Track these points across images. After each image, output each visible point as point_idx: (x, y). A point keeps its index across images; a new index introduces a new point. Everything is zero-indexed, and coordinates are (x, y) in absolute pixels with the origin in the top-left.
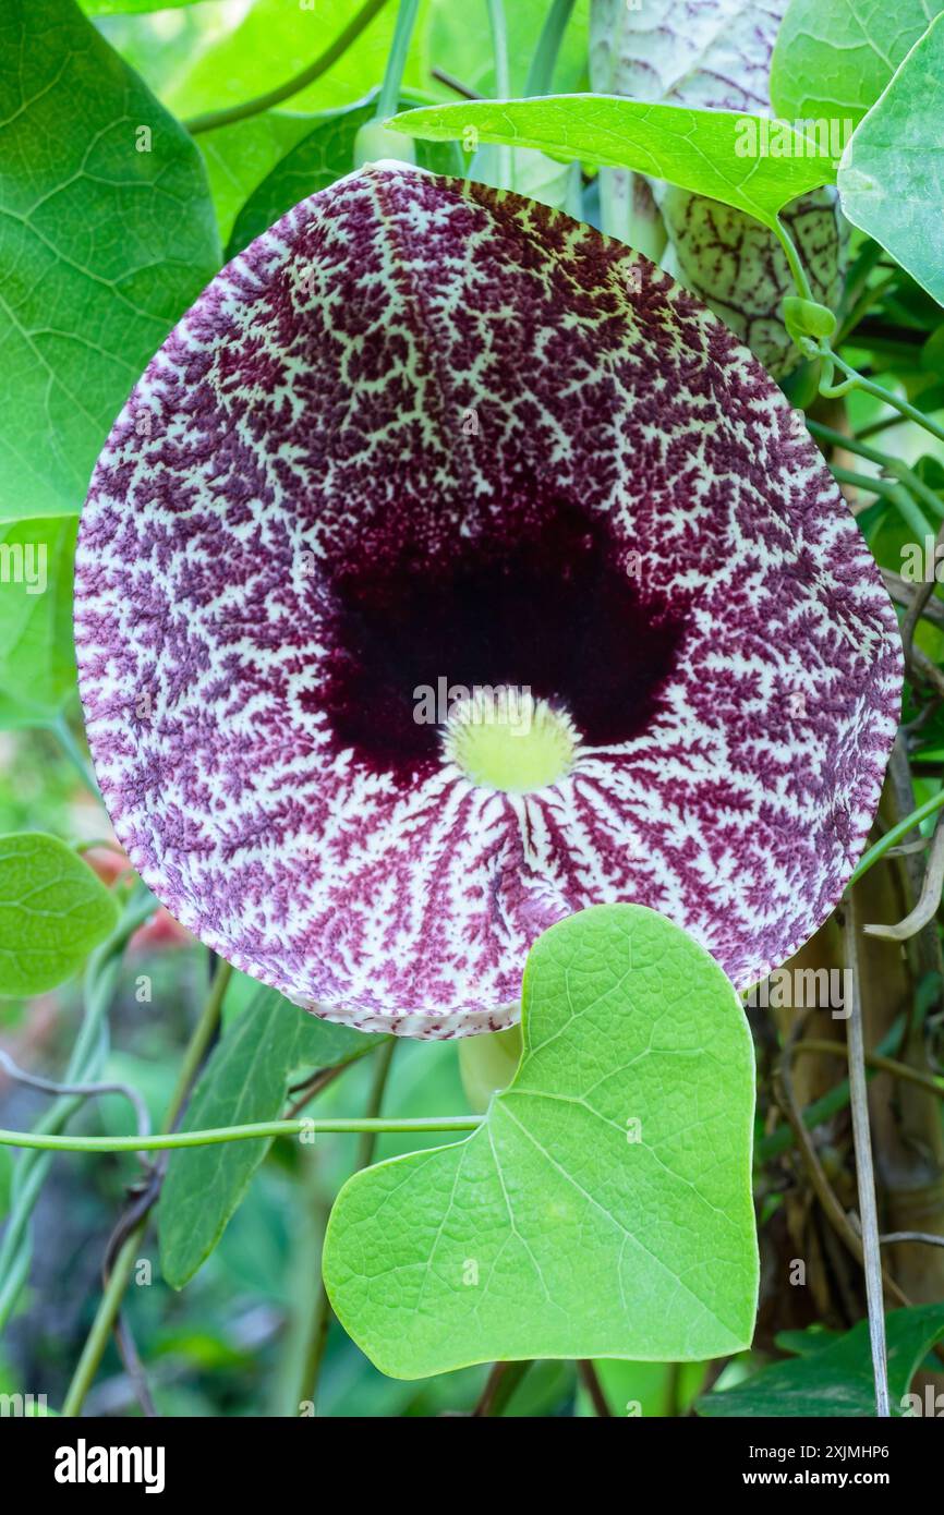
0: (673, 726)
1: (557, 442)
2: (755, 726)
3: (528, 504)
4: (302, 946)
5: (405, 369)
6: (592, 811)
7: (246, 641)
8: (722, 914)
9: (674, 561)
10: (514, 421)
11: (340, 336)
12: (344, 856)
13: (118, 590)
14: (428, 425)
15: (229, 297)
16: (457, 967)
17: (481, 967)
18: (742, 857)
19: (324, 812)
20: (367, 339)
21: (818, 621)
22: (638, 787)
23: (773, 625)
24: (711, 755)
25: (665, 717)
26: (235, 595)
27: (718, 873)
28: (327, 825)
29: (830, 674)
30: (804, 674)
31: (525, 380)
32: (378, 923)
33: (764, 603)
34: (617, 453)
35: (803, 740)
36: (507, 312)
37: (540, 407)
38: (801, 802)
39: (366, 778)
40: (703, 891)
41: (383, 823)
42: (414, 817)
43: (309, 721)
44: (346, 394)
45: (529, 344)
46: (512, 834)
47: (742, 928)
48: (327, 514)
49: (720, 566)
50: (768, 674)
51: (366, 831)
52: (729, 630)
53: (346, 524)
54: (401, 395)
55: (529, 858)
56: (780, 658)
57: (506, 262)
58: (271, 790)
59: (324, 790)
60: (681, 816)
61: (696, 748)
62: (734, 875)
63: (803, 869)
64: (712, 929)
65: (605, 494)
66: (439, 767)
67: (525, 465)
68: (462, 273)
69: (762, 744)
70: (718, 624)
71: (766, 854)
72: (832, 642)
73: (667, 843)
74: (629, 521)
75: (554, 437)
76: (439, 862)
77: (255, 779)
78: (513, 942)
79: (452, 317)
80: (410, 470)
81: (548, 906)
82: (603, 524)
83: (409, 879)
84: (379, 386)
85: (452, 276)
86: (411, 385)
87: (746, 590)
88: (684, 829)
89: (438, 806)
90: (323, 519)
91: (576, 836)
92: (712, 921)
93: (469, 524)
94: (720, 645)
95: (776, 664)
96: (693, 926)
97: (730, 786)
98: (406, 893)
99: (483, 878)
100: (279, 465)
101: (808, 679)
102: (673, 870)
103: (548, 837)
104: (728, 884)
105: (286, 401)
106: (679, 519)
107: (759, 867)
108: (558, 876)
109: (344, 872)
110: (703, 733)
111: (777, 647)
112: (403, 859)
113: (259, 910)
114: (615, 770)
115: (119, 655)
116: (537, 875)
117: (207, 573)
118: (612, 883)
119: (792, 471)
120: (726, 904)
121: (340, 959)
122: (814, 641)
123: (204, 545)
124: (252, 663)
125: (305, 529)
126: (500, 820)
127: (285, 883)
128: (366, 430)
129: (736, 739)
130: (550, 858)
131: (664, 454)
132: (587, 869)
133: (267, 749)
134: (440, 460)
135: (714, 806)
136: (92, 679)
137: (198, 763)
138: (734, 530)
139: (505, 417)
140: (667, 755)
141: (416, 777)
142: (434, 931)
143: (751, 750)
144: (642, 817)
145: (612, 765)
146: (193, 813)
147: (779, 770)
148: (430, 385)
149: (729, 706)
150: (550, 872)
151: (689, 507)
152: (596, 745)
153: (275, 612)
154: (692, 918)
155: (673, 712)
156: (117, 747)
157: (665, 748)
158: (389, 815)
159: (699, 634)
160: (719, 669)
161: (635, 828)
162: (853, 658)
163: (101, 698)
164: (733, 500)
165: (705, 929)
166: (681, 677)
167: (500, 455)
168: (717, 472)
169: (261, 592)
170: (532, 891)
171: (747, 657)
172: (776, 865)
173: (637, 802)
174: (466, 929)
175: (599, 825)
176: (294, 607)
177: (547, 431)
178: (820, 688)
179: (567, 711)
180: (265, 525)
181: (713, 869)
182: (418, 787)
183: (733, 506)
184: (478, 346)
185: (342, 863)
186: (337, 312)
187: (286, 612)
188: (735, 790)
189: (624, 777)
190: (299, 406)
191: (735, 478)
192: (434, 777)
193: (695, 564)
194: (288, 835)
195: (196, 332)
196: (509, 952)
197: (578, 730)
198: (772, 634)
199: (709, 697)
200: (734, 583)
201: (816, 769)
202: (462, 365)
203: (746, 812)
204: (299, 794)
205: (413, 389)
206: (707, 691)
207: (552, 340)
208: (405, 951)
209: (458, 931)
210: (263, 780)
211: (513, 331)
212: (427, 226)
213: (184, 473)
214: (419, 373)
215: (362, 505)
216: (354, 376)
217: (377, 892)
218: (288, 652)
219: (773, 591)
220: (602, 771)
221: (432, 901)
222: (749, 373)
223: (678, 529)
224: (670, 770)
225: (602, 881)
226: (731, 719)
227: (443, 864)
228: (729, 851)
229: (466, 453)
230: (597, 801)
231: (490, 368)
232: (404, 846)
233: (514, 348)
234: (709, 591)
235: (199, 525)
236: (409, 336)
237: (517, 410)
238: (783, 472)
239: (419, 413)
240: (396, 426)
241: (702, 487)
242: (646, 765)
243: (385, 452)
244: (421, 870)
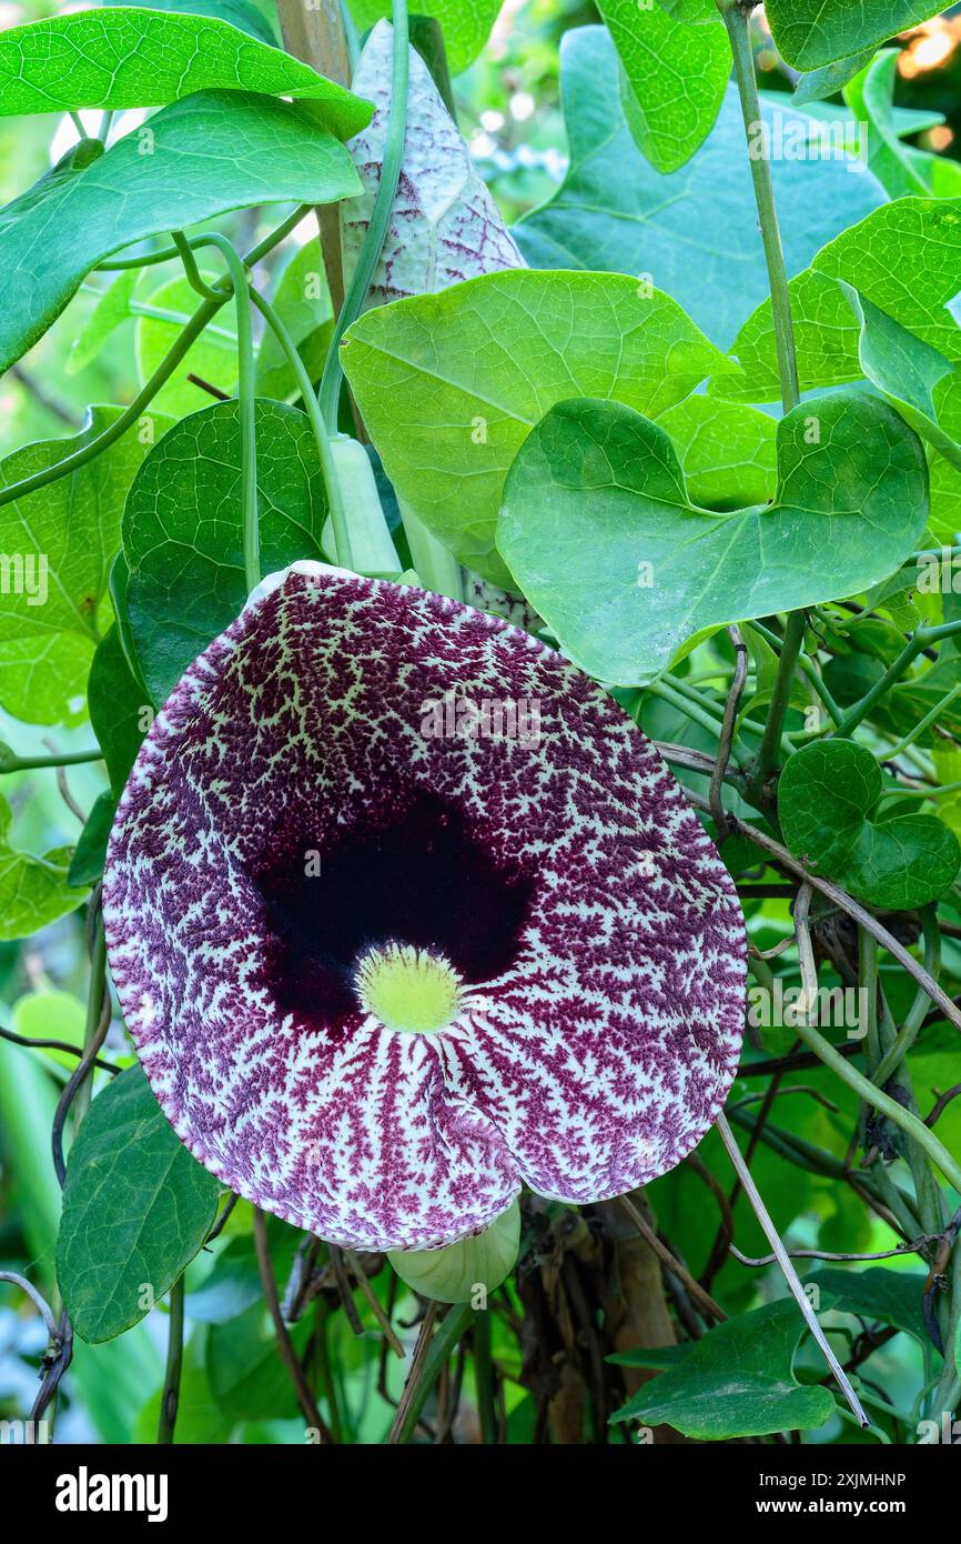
0: (532, 960)
1: (416, 747)
2: (600, 955)
3: (394, 795)
4: (296, 1183)
5: (292, 704)
6: (490, 1039)
7: (206, 944)
8: (596, 1104)
9: (523, 834)
10: (379, 732)
11: (249, 688)
12: (304, 1103)
13: (138, 935)
14: (309, 742)
15: (197, 689)
16: (418, 1182)
17: (437, 1180)
18: (601, 1056)
19: (283, 1070)
20: (265, 686)
21: (652, 879)
22: (514, 1012)
23: (611, 880)
24: (564, 979)
25: (526, 953)
26: (196, 910)
27: (584, 1070)
28: (286, 1080)
29: (663, 917)
30: (640, 916)
31: (390, 703)
32: (342, 1153)
33: (601, 863)
34: (467, 753)
35: (642, 965)
36: (376, 655)
37: (402, 722)
38: (645, 1012)
39: (308, 1037)
40: (577, 1087)
41: (328, 1070)
42: (351, 1062)
43: (256, 997)
44: (254, 731)
45: (394, 676)
46: (435, 1069)
47: (615, 1114)
48: (244, 826)
49: (560, 835)
50: (608, 917)
51: (315, 1080)
52: (574, 885)
53: (258, 832)
54: (290, 724)
55: (447, 1083)
56: (618, 904)
57: (381, 621)
58: (246, 1062)
59: (278, 1051)
60: (549, 1031)
61: (551, 974)
62: (598, 1073)
63: (659, 1065)
64: (591, 1117)
65: (457, 783)
66: (363, 1018)
67: (388, 765)
68: (342, 629)
69: (605, 969)
70: (562, 881)
71: (621, 1053)
72: (667, 895)
73: (544, 1053)
74: (481, 805)
75: (413, 743)
76: (384, 1098)
77: (235, 1056)
78: (452, 1153)
79: (329, 661)
80: (297, 779)
81: (475, 1123)
82: (457, 807)
83: (362, 1115)
84: (275, 720)
85: (333, 631)
86: (296, 713)
87: (585, 853)
88: (554, 1041)
89: (369, 1052)
90: (242, 831)
91: (481, 1061)
92: (589, 1110)
93: (344, 814)
94: (567, 896)
95: (615, 909)
96: (576, 1117)
97: (583, 1001)
98: (361, 1127)
99: (422, 1108)
100: (211, 798)
101: (644, 920)
102: (552, 1075)
103: (460, 1065)
104: (595, 1079)
105: (215, 745)
106: (524, 802)
107: (618, 1064)
108: (468, 1094)
109: (306, 1116)
110: (557, 962)
111: (616, 896)
112: (351, 1099)
113: (261, 1163)
114: (495, 1001)
115: (148, 989)
116: (454, 1095)
117: (175, 898)
118: (511, 1093)
119: (643, 775)
120: (598, 1095)
121: (322, 1189)
122: (650, 893)
123: (172, 877)
124: (211, 959)
125: (230, 843)
126: (426, 1059)
127: (269, 1136)
128: (268, 757)
129: (585, 966)
130: (462, 1081)
131: (510, 753)
132: (491, 1085)
133: (236, 1028)
134: (319, 767)
135: (572, 1019)
136: (134, 1013)
137: (199, 1055)
138: (571, 809)
139: (371, 731)
140: (530, 983)
141: (345, 1029)
142: (393, 1156)
143: (597, 973)
144: (523, 1037)
145: (492, 997)
146: (207, 1099)
147: (623, 987)
148: (310, 711)
149: (577, 942)
150: (463, 1092)
151: (533, 793)
152: (475, 983)
153: (223, 916)
154: (573, 1111)
155: (531, 950)
156: (164, 1064)
157: (527, 977)
158: (330, 1064)
159: (548, 888)
160: (567, 914)
161: (519, 1047)
162: (686, 907)
163: (144, 1026)
164: (571, 787)
165: (585, 1118)
166: (535, 922)
167: (368, 760)
168: (557, 768)
169: (212, 903)
170: (455, 1109)
171: (590, 905)
172: (632, 1061)
173: (517, 1025)
174: (419, 1152)
175: (497, 1050)
176: (236, 909)
177: (408, 739)
178: (656, 926)
179: (446, 956)
180: (208, 848)
181: (581, 1068)
182: (350, 1037)
183: (570, 793)
184: (351, 679)
185: (303, 1109)
186: (246, 670)
187: (231, 914)
188: (586, 1004)
189: (503, 1006)
190: (223, 749)
191: (575, 773)
192: (361, 1028)
193: (539, 835)
194: (262, 1095)
195: (174, 721)
196: (452, 1163)
197: (457, 973)
198: (611, 886)
199: (560, 936)
200: (573, 847)
201: (656, 987)
202: (337, 695)
203: (598, 1021)
204: (262, 1059)
205: (298, 717)
206: (559, 931)
207: (413, 673)
208: (371, 1174)
209: (414, 1154)
210: (239, 1057)
211: (380, 667)
212: (318, 599)
213: (162, 827)
214: (302, 704)
215: (267, 814)
216: (258, 718)
217: (336, 1128)
218: (235, 946)
219: (609, 854)
220: (484, 1003)
221: (387, 1132)
222: (606, 708)
223: (525, 810)
224: (534, 994)
225: (504, 1092)
226: (579, 951)
227: (388, 1101)
228: (590, 1053)
229: (340, 760)
230: (491, 1031)
231: (360, 695)
232: (348, 1087)
233: (381, 680)
234: (552, 854)
235: (168, 862)
236: (295, 678)
237: (382, 725)
238: (636, 776)
239: (303, 735)
240: (287, 748)
241: (544, 778)
242: (516, 993)
243: (280, 770)
244: (370, 1107)
